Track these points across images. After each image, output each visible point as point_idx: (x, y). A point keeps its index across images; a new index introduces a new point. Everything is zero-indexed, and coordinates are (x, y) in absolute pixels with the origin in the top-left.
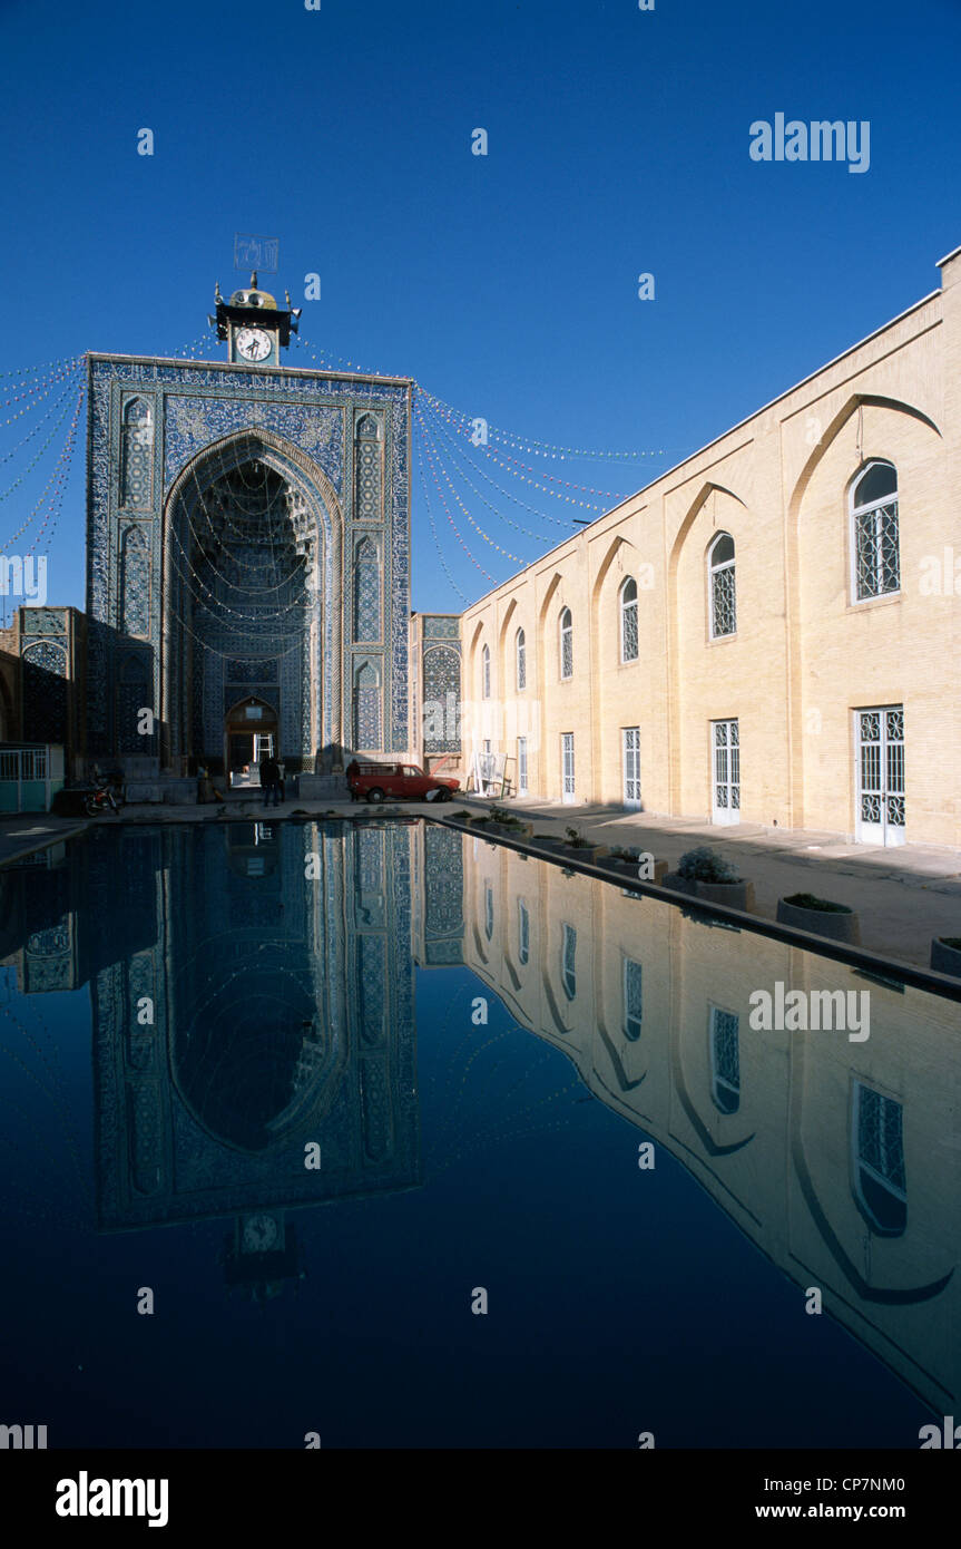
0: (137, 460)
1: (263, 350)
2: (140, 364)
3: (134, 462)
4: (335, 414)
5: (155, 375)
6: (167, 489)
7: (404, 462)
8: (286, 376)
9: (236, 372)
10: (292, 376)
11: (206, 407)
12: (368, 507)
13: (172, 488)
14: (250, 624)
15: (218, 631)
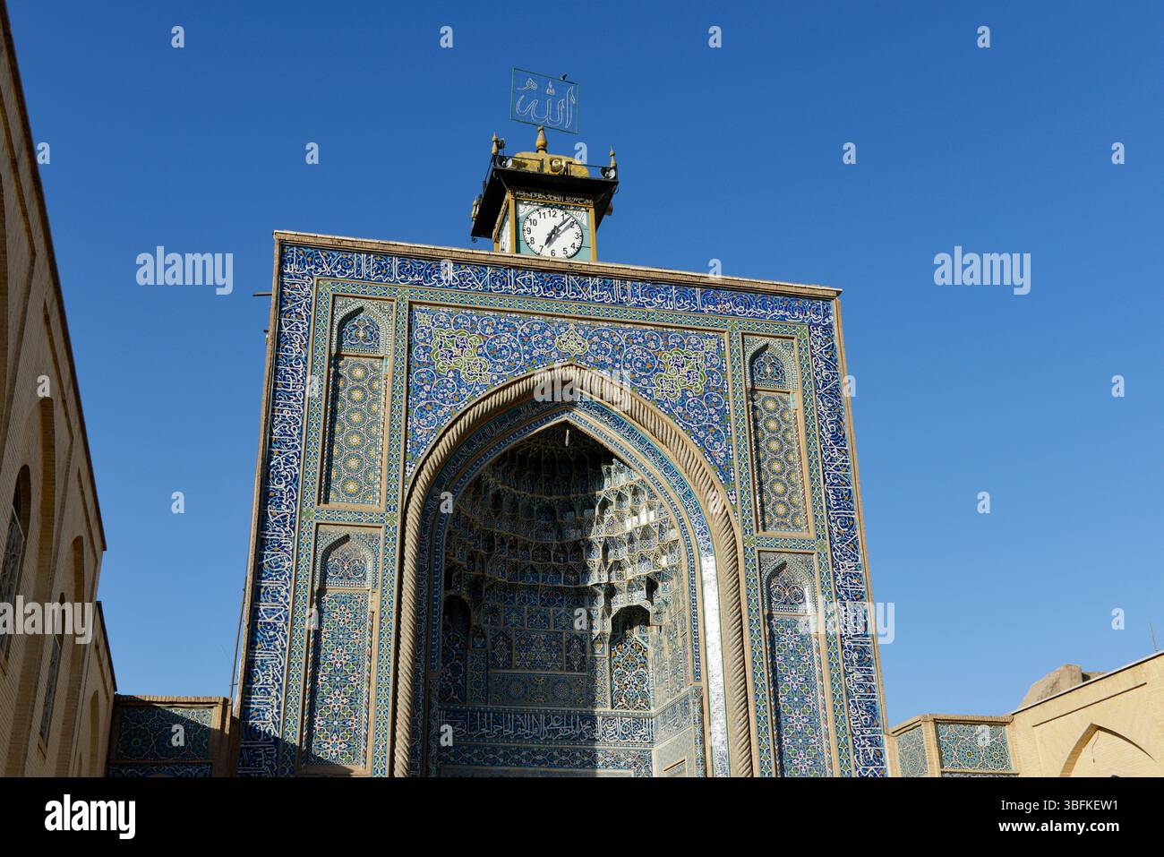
0: (356, 417)
1: (568, 240)
2: (369, 253)
3: (348, 418)
4: (711, 345)
5: (395, 270)
6: (411, 471)
7: (840, 429)
8: (624, 279)
9: (537, 270)
10: (634, 279)
11: (484, 328)
12: (781, 509)
13: (421, 468)
14: (535, 747)
15: (470, 762)
